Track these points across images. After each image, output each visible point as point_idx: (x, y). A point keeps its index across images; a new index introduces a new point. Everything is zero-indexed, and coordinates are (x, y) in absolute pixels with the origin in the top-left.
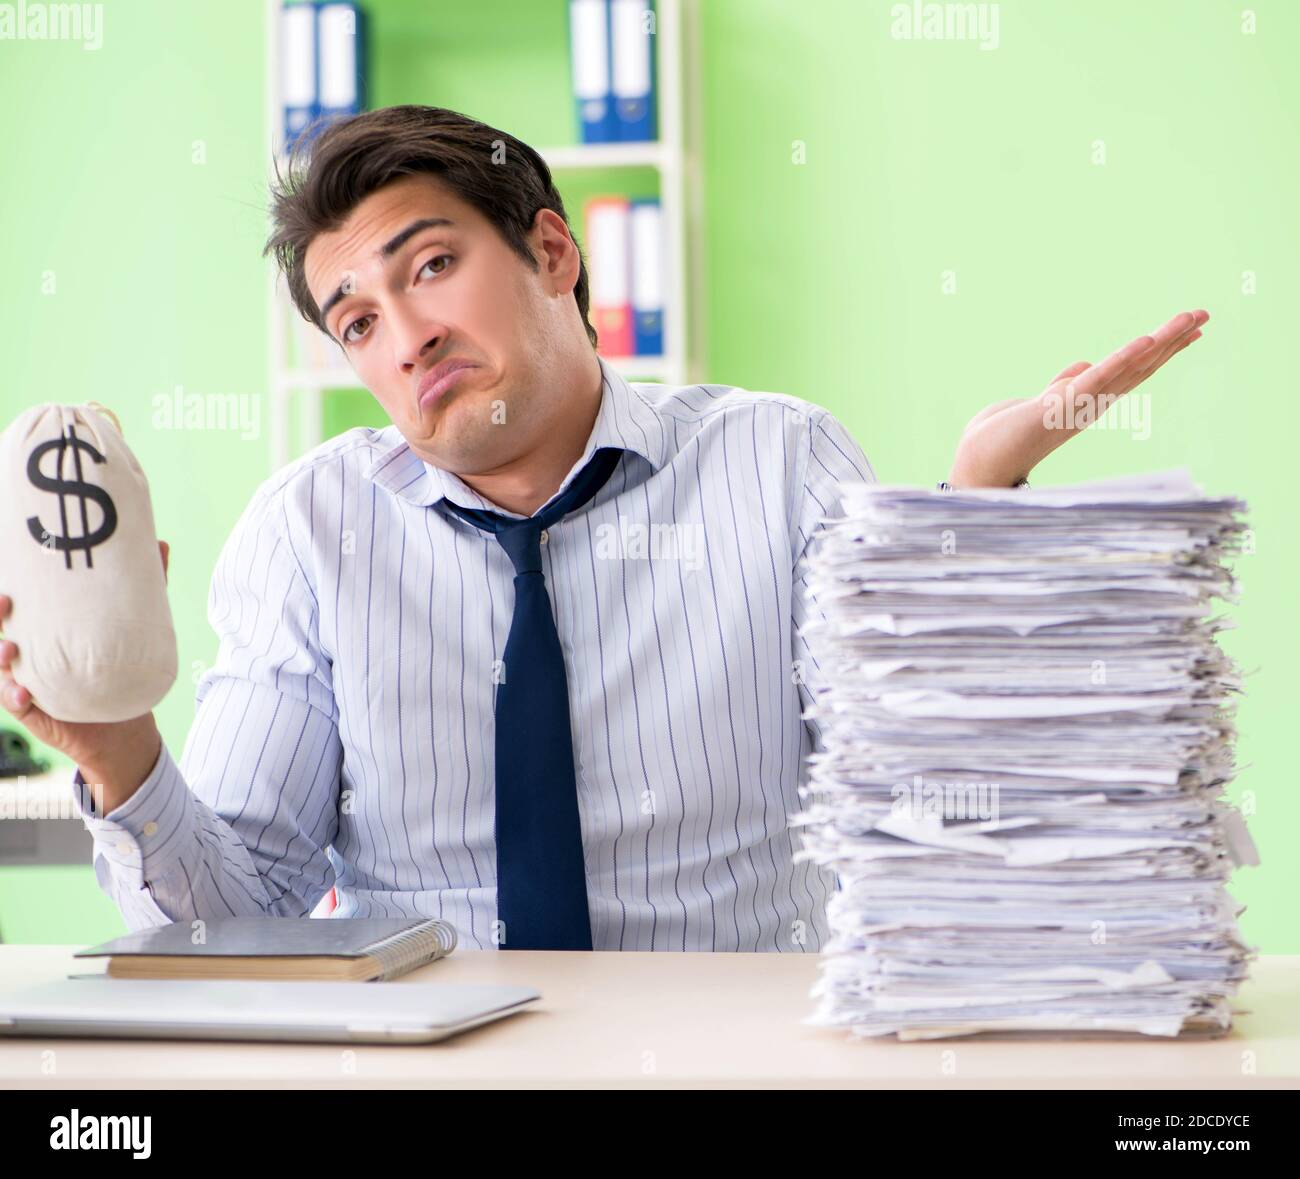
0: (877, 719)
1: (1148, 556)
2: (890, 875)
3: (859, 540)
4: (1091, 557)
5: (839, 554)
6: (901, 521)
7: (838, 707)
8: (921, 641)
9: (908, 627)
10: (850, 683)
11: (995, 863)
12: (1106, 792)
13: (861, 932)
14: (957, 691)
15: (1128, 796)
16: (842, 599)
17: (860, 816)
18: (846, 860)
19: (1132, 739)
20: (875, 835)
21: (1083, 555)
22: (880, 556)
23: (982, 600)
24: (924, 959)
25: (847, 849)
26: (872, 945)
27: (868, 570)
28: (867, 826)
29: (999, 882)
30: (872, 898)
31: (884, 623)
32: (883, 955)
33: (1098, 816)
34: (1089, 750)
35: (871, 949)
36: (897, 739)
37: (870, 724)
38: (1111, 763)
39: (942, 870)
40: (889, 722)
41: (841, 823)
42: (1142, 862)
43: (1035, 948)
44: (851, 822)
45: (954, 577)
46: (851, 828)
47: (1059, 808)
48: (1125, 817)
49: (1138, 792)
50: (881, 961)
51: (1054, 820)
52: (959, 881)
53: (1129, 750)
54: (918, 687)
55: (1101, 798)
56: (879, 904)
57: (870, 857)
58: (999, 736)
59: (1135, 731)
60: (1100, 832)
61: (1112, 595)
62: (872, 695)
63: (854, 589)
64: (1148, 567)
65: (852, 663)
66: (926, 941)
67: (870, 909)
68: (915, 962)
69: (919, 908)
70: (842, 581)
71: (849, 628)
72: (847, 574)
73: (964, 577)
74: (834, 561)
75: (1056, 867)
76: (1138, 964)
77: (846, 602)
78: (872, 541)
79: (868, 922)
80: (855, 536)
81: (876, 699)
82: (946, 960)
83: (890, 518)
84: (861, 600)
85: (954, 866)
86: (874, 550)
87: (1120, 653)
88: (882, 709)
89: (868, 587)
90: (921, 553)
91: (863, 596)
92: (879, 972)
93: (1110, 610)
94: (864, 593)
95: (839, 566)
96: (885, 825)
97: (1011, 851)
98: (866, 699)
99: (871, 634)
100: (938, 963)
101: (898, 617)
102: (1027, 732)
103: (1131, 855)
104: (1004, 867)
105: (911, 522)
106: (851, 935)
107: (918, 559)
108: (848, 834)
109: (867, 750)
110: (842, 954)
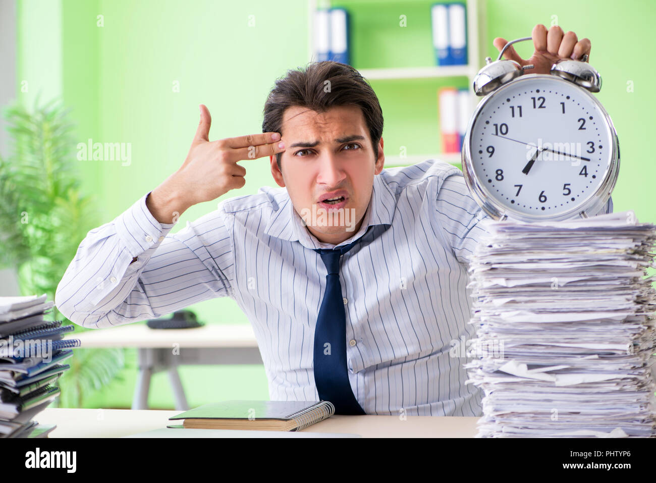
0: (500, 323)
1: (615, 251)
2: (506, 390)
3: (491, 246)
4: (590, 251)
5: (481, 252)
6: (508, 237)
7: (483, 319)
8: (518, 289)
9: (512, 284)
10: (488, 308)
11: (550, 385)
12: (598, 354)
13: (493, 415)
14: (533, 311)
15: (608, 355)
16: (483, 271)
17: (493, 365)
18: (487, 383)
19: (610, 331)
20: (499, 373)
21: (588, 251)
22: (499, 253)
23: (544, 271)
24: (520, 426)
25: (487, 379)
26: (498, 420)
27: (494, 259)
28: (496, 369)
29: (553, 393)
30: (498, 399)
31: (502, 282)
32: (503, 424)
33: (595, 364)
34: (591, 336)
35: (497, 422)
36: (507, 332)
37: (496, 326)
38: (601, 341)
39: (528, 388)
40: (505, 324)
41: (484, 368)
42: (614, 384)
43: (568, 422)
44: (489, 367)
45: (531, 261)
46: (489, 369)
47: (578, 361)
48: (607, 365)
49: (613, 354)
50: (502, 427)
51: (576, 366)
52: (535, 392)
53: (608, 336)
54: (517, 310)
55: (596, 356)
56: (502, 402)
57: (497, 382)
58: (551, 330)
59: (611, 327)
60: (596, 371)
61: (600, 268)
62: (497, 314)
63: (489, 268)
64: (615, 256)
65: (489, 299)
66: (520, 418)
67: (497, 405)
68: (518, 428)
69: (519, 404)
70: (483, 264)
71: (487, 284)
72: (485, 261)
73: (535, 261)
74: (480, 255)
75: (577, 387)
76: (614, 428)
77: (485, 273)
78: (496, 246)
79: (496, 410)
80: (488, 245)
81: (499, 315)
82: (530, 427)
83: (503, 237)
84: (491, 272)
85: (533, 386)
86: (497, 250)
87: (604, 293)
88: (500, 319)
89: (494, 266)
90: (517, 251)
91: (493, 270)
92: (501, 432)
93: (599, 274)
94: (492, 269)
95: (482, 258)
96: (503, 369)
97: (557, 380)
98: (495, 315)
99: (497, 287)
100: (527, 428)
101: (507, 279)
102: (564, 328)
103: (609, 381)
104: (555, 387)
105: (512, 238)
106: (489, 415)
107: (516, 254)
108: (488, 372)
109: (495, 337)
110: (486, 424)
